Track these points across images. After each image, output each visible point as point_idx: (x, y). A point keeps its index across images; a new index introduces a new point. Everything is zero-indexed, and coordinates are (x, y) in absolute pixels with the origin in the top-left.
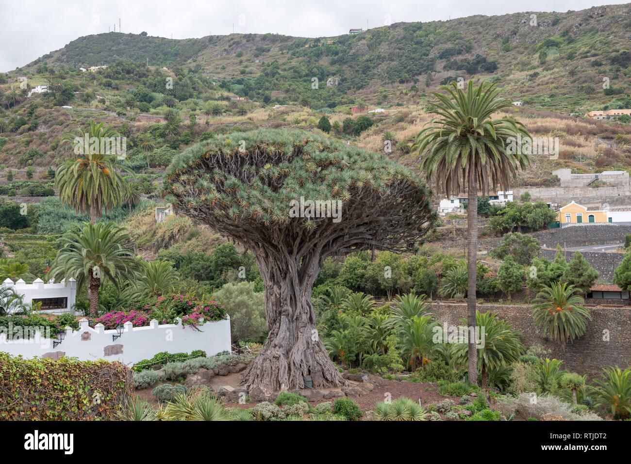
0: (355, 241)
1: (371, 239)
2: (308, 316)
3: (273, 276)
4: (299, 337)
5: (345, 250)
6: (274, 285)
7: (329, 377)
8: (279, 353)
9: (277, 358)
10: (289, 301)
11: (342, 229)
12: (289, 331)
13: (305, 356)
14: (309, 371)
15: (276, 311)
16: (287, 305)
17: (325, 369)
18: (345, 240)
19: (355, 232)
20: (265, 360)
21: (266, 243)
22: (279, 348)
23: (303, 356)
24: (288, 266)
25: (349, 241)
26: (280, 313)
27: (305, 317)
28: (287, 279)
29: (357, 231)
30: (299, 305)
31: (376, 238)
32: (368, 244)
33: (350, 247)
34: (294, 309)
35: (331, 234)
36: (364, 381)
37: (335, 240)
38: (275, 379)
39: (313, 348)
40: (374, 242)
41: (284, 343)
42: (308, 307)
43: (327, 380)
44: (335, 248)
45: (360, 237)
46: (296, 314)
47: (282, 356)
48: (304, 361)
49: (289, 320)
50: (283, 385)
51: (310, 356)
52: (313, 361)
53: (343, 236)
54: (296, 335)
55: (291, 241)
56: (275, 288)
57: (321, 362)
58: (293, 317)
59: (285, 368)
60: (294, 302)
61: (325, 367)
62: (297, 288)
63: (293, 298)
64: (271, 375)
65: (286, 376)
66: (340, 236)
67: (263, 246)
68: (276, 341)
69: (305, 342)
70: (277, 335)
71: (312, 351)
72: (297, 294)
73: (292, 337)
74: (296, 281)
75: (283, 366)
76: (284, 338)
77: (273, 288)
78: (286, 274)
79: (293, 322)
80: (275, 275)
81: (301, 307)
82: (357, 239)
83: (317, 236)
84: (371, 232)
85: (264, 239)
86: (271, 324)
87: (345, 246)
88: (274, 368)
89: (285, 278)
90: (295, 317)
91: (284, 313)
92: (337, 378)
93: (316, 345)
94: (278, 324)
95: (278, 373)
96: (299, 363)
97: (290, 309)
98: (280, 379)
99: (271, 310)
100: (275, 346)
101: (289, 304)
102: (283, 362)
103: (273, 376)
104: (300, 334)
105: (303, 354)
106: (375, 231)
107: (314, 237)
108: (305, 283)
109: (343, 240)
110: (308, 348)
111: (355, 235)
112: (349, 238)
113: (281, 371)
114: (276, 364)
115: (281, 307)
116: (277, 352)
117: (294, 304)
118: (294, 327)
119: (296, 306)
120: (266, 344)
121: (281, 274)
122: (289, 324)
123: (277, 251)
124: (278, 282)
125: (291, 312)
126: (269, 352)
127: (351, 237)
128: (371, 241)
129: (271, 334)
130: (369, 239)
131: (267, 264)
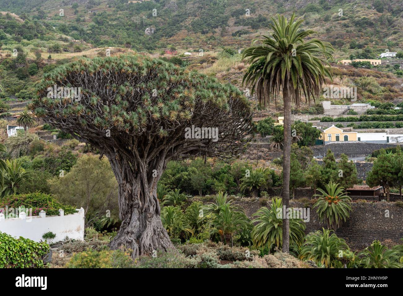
0: (192, 149)
1: (205, 147)
2: (155, 208)
3: (126, 176)
4: (147, 225)
5: (184, 155)
6: (127, 183)
8: (131, 238)
9: (130, 243)
10: (139, 196)
12: (139, 221)
13: (153, 241)
15: (128, 205)
16: (138, 200)
18: (184, 147)
21: (121, 149)
22: (131, 234)
23: (151, 241)
24: (139, 168)
25: (187, 148)
26: (132, 206)
27: (152, 209)
28: (138, 178)
31: (208, 147)
32: (202, 151)
33: (187, 153)
34: (143, 203)
35: (174, 142)
37: (176, 148)
39: (158, 234)
40: (207, 150)
41: (135, 230)
42: (155, 202)
44: (176, 154)
45: (196, 145)
46: (145, 207)
47: (134, 241)
48: (152, 244)
49: (139, 212)
51: (156, 241)
52: (159, 244)
53: (183, 144)
54: (144, 224)
56: (128, 185)
57: (164, 245)
58: (142, 210)
59: (136, 251)
60: (143, 197)
62: (146, 186)
63: (142, 194)
66: (179, 145)
67: (118, 151)
68: (129, 229)
69: (152, 229)
70: (129, 224)
71: (158, 237)
72: (146, 190)
73: (141, 226)
74: (145, 180)
75: (135, 249)
76: (135, 226)
77: (125, 186)
78: (137, 174)
79: (142, 213)
80: (128, 175)
81: (149, 201)
82: (193, 146)
85: (120, 145)
86: (124, 215)
87: (184, 152)
89: (136, 178)
90: (144, 210)
91: (135, 206)
93: (160, 232)
94: (129, 215)
96: (148, 246)
97: (140, 203)
99: (124, 204)
100: (128, 233)
102: (135, 246)
104: (148, 223)
105: (151, 239)
108: (153, 182)
109: (182, 147)
110: (155, 234)
111: (192, 143)
112: (188, 145)
115: (132, 201)
116: (129, 238)
117: (143, 199)
118: (143, 217)
119: (145, 200)
120: (120, 231)
121: (133, 174)
122: (139, 215)
123: (130, 155)
124: (130, 180)
125: (141, 205)
126: (122, 238)
127: (189, 145)
128: (204, 149)
129: (124, 223)
130: (203, 147)
131: (121, 166)
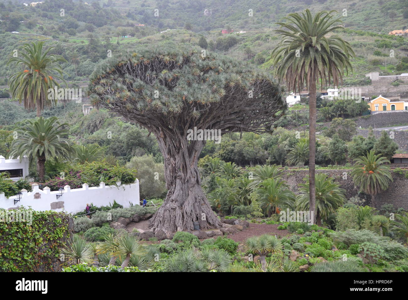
0: (228, 125)
1: (240, 124)
2: (196, 179)
3: (170, 151)
4: (190, 194)
5: (222, 132)
6: (171, 157)
7: (211, 222)
8: (175, 206)
9: (174, 209)
10: (182, 169)
11: (219, 117)
12: (182, 190)
14: (197, 218)
15: (172, 176)
16: (180, 172)
17: (208, 216)
18: (221, 125)
19: (228, 118)
20: (165, 210)
21: (165, 128)
22: (175, 202)
23: (193, 208)
24: (180, 144)
25: (224, 125)
26: (176, 178)
27: (193, 180)
28: (180, 153)
29: (230, 118)
30: (189, 171)
31: (243, 123)
32: (238, 128)
33: (224, 129)
34: (186, 175)
35: (211, 121)
36: (236, 224)
37: (214, 125)
38: (173, 224)
39: (199, 202)
40: (242, 126)
41: (179, 199)
42: (195, 173)
43: (209, 223)
45: (232, 122)
46: (187, 178)
47: (177, 208)
48: (193, 211)
49: (182, 182)
50: (179, 227)
51: (197, 208)
52: (200, 211)
53: (219, 122)
54: (187, 193)
55: (183, 126)
56: (172, 159)
57: (205, 211)
58: (184, 180)
59: (180, 216)
60: (185, 169)
61: (208, 215)
62: (187, 160)
63: (184, 167)
64: (170, 221)
65: (181, 221)
66: (218, 122)
67: (162, 130)
68: (173, 197)
69: (193, 198)
70: (174, 193)
71: (199, 204)
72: (188, 163)
73: (184, 195)
74: (187, 155)
75: (179, 215)
76: (178, 195)
77: (170, 160)
78: (179, 150)
79: (185, 183)
81: (190, 173)
82: (229, 124)
83: (201, 122)
84: (239, 119)
85: (163, 125)
86: (169, 185)
88: (172, 216)
89: (178, 153)
90: (186, 180)
91: (178, 178)
92: (217, 222)
93: (201, 200)
94: (174, 186)
95: (175, 220)
96: (190, 212)
97: (183, 175)
98: (176, 224)
99: (169, 175)
100: (173, 201)
101: (182, 171)
102: (178, 212)
103: (172, 222)
104: (190, 192)
105: (192, 206)
106: (242, 118)
107: (199, 123)
108: (193, 156)
109: (220, 124)
110: (196, 201)
111: (228, 121)
112: (224, 123)
113: (177, 218)
114: (173, 213)
115: (176, 173)
116: (174, 205)
117: (185, 171)
118: (186, 187)
119: (187, 172)
120: (166, 199)
121: (175, 150)
122: (182, 185)
123: (173, 133)
124: (174, 155)
125: (183, 177)
126: (168, 205)
127: (226, 122)
128: (239, 125)
129: (170, 192)
130: (238, 124)
131: (165, 143)
